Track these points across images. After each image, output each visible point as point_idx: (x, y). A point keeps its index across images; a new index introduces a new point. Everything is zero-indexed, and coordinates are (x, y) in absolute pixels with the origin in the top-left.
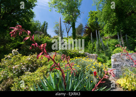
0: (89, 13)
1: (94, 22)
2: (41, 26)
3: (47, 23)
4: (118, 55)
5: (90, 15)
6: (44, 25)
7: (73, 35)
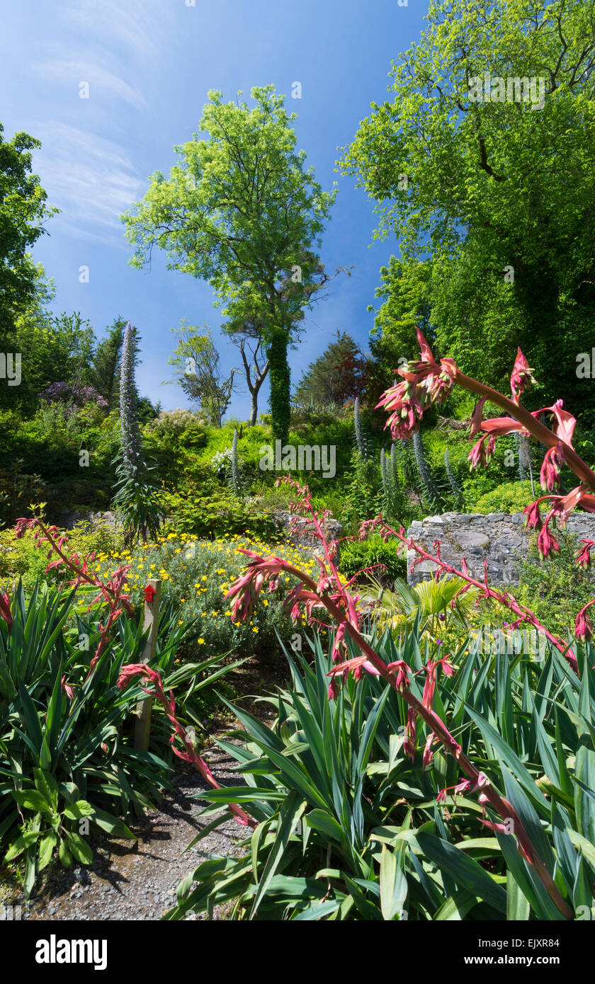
0: (385, 273)
1: (409, 327)
2: (95, 346)
3: (133, 332)
4: (436, 525)
5: (389, 287)
6: (117, 342)
7: (273, 406)
